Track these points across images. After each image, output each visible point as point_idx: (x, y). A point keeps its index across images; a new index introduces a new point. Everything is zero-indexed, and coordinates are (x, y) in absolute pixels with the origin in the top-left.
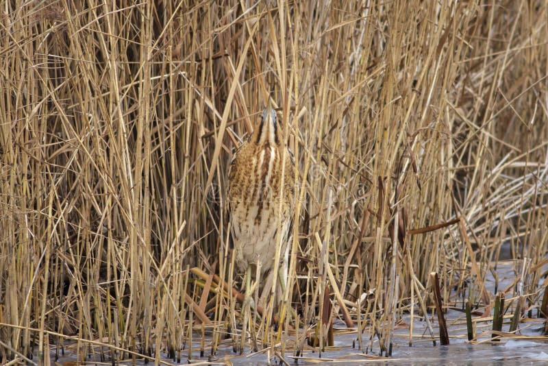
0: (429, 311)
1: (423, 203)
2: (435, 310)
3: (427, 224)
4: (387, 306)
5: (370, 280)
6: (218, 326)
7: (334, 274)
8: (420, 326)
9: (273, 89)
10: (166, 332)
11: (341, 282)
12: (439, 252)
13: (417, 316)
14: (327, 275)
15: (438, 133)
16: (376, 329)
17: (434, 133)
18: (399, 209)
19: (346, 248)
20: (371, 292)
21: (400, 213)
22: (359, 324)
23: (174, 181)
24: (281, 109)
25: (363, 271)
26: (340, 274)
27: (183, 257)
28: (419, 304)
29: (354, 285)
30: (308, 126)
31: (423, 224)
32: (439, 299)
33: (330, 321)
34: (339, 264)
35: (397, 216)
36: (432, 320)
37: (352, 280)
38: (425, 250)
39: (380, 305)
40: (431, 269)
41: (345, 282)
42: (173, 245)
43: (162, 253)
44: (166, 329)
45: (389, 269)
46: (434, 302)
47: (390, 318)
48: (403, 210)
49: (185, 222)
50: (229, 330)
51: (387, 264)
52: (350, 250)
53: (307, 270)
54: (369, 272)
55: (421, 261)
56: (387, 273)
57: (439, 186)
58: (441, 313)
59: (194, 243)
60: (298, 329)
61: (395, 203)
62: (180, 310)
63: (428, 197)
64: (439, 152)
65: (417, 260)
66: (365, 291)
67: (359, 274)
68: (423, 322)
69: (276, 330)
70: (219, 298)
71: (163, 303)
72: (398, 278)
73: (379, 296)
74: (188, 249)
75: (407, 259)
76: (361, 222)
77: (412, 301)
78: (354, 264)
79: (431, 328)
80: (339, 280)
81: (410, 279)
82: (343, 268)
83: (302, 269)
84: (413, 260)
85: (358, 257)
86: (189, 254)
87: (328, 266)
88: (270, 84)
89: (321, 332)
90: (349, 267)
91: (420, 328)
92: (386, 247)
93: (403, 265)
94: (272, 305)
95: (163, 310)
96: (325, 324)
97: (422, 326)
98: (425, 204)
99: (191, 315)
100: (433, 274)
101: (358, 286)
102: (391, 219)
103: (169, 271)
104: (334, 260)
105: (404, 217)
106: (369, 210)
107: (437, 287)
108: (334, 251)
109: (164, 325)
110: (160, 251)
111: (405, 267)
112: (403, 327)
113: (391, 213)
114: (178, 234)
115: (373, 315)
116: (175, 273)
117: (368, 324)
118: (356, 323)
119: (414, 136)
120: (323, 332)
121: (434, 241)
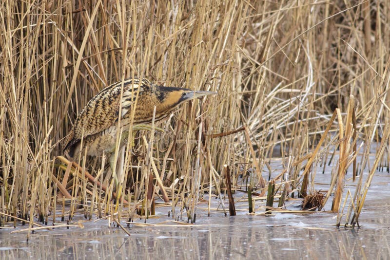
0: (222, 192)
1: (220, 116)
2: (227, 191)
3: (222, 131)
4: (193, 188)
5: (182, 169)
6: (74, 200)
7: (156, 165)
8: (216, 202)
9: (116, 35)
10: (37, 203)
11: (161, 171)
12: (230, 150)
13: (214, 195)
14: (151, 166)
15: (231, 68)
16: (184, 204)
17: (228, 68)
18: (202, 120)
19: (165, 147)
20: (182, 178)
21: (203, 123)
22: (173, 200)
23: (45, 98)
24: (121, 49)
25: (177, 164)
26: (160, 164)
27: (50, 151)
28: (215, 187)
29: (170, 173)
30: (140, 61)
31: (219, 132)
32: (229, 184)
33: (153, 197)
34: (160, 157)
35: (201, 125)
36: (224, 198)
37: (169, 169)
38: (220, 149)
39: (188, 187)
40: (224, 162)
41: (164, 170)
42: (44, 142)
43: (36, 148)
44: (38, 201)
45: (195, 162)
46: (226, 185)
47: (194, 196)
48: (205, 121)
49: (52, 126)
50: (82, 202)
51: (194, 158)
52: (168, 148)
53: (137, 162)
54: (180, 164)
55: (217, 157)
56: (193, 164)
57: (231, 105)
58: (231, 194)
59: (59, 141)
60: (130, 203)
61: (200, 115)
62: (48, 188)
63: (223, 112)
64: (231, 80)
65: (215, 156)
66: (178, 177)
67: (174, 165)
68: (218, 199)
69: (115, 203)
70: (75, 181)
71: (36, 183)
72: (201, 169)
73: (188, 181)
74: (55, 145)
75: (207, 155)
76: (176, 129)
77: (211, 184)
78: (170, 158)
79: (223, 204)
80: (160, 169)
81: (209, 169)
82: (163, 160)
83: (134, 161)
84: (212, 156)
85: (173, 153)
86: (55, 149)
87: (152, 159)
88: (114, 31)
89: (146, 205)
90: (167, 160)
91: (217, 204)
92: (193, 147)
93: (205, 159)
94: (112, 186)
95: (36, 188)
96: (149, 200)
97: (217, 202)
98: (221, 117)
99: (55, 192)
100: (226, 166)
101: (173, 173)
102: (197, 127)
103: (41, 161)
104: (157, 155)
105: (206, 126)
106: (182, 121)
107: (228, 174)
108: (156, 149)
109: (36, 198)
110: (35, 146)
111: (206, 161)
112: (204, 203)
113: (197, 123)
114: (48, 135)
115: (183, 194)
116: (45, 163)
117: (179, 200)
118: (171, 200)
119: (214, 69)
120: (148, 205)
121: (227, 143)
